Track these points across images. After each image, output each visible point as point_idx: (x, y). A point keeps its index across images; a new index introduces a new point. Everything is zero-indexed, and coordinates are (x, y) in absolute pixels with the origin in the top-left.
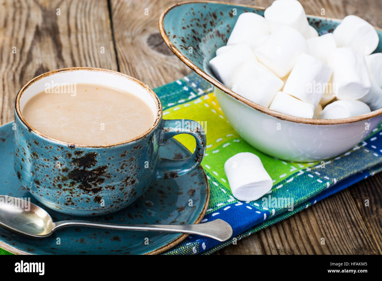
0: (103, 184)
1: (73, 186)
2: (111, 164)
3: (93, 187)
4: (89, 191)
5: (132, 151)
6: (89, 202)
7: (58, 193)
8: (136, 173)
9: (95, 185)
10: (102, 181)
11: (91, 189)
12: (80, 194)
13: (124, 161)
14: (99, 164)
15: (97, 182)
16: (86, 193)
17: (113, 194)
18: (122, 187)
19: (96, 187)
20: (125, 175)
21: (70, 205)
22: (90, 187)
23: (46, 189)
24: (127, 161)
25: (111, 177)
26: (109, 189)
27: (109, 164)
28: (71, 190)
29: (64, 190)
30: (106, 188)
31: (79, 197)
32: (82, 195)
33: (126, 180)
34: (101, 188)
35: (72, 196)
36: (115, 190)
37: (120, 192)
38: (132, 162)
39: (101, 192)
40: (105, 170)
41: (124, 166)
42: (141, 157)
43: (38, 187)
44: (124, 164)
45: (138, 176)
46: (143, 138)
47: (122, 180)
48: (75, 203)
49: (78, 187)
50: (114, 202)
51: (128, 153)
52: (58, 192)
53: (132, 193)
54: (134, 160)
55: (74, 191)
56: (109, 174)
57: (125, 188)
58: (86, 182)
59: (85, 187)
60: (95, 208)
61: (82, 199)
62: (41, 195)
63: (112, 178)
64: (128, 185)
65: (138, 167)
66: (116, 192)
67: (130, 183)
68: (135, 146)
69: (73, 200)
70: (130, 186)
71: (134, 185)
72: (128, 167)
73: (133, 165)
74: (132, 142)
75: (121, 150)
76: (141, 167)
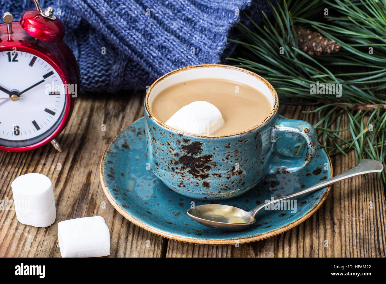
0: (210, 171)
1: (183, 170)
2: (216, 153)
3: (201, 173)
4: (197, 176)
5: (237, 144)
6: (198, 186)
7: (172, 176)
8: (243, 165)
9: (203, 172)
10: (209, 168)
11: (199, 174)
12: (190, 178)
13: (229, 152)
14: (205, 152)
15: (204, 168)
16: (195, 178)
17: (220, 182)
18: (229, 176)
19: (203, 174)
20: (231, 165)
21: (182, 187)
23: (163, 170)
24: (232, 153)
25: (217, 166)
26: (215, 176)
27: (214, 153)
28: (182, 174)
29: (177, 173)
30: (213, 175)
31: (189, 181)
32: (192, 180)
33: (232, 170)
34: (208, 175)
35: (183, 179)
36: (222, 178)
37: (227, 180)
38: (237, 154)
39: (208, 178)
40: (211, 159)
41: (229, 157)
42: (246, 150)
43: (157, 168)
44: (229, 155)
45: (245, 168)
46: (248, 133)
47: (228, 169)
48: (187, 186)
49: (188, 172)
50: (222, 189)
51: (232, 145)
52: (172, 174)
53: (240, 183)
54: (239, 152)
55: (185, 175)
56: (215, 163)
57: (231, 177)
58: (194, 168)
59: (194, 172)
60: (204, 193)
61: (192, 183)
62: (160, 176)
63: (219, 167)
64: (235, 175)
65: (244, 159)
66: (223, 180)
67: (237, 173)
68: (239, 139)
69: (184, 183)
70: (237, 176)
71: (241, 175)
72: (233, 158)
73: (238, 157)
74: (236, 136)
75: (225, 142)
76: (247, 159)
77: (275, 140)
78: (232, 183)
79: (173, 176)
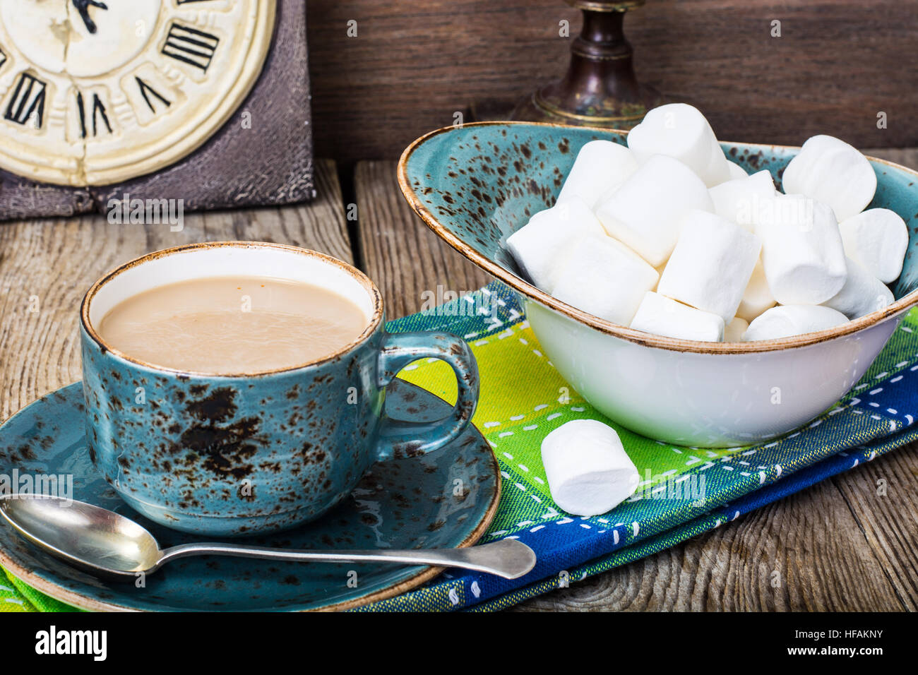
0: (254, 458)
1: (192, 463)
2: (267, 413)
3: (234, 464)
4: (226, 474)
5: (311, 387)
6: (229, 499)
7: (164, 483)
8: (325, 439)
9: (238, 459)
10: (251, 450)
11: (229, 469)
12: (208, 481)
13: (296, 408)
14: (242, 414)
15: (241, 453)
16: (221, 479)
17: (278, 482)
18: (296, 467)
19: (239, 466)
20: (300, 439)
21: (190, 508)
22: (229, 465)
23: (141, 474)
24: (301, 409)
25: (270, 443)
26: (267, 469)
27: (262, 413)
28: (190, 472)
29: (176, 473)
30: (262, 466)
31: (206, 489)
32: (212, 484)
33: (304, 452)
34: (250, 467)
35: (192, 486)
36: (281, 472)
37: (293, 477)
38: (313, 412)
39: (251, 475)
40: (256, 427)
41: (296, 420)
42: (332, 402)
43: (126, 473)
44: (295, 415)
45: (331, 445)
46: (332, 360)
47: (295, 450)
48: (200, 501)
49: (203, 466)
50: (281, 500)
51: (301, 390)
52: (165, 479)
53: (320, 482)
54: (317, 407)
55: (195, 475)
56: (266, 436)
57: (302, 469)
58: (218, 454)
59: (217, 466)
60: (243, 513)
61: (213, 492)
62: (133, 490)
63: (273, 446)
64: (310, 463)
65: (328, 423)
66: (284, 477)
67: (314, 458)
68: (317, 375)
69: (195, 495)
70: (313, 466)
71: (323, 463)
72: (304, 421)
73: (315, 418)
74: (308, 368)
75: (286, 384)
76: (334, 424)
77: (387, 379)
78: (305, 483)
79: (167, 482)
